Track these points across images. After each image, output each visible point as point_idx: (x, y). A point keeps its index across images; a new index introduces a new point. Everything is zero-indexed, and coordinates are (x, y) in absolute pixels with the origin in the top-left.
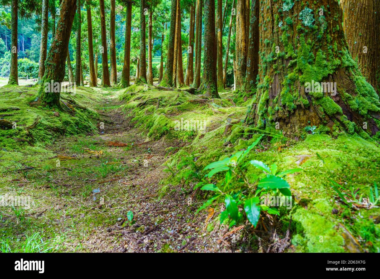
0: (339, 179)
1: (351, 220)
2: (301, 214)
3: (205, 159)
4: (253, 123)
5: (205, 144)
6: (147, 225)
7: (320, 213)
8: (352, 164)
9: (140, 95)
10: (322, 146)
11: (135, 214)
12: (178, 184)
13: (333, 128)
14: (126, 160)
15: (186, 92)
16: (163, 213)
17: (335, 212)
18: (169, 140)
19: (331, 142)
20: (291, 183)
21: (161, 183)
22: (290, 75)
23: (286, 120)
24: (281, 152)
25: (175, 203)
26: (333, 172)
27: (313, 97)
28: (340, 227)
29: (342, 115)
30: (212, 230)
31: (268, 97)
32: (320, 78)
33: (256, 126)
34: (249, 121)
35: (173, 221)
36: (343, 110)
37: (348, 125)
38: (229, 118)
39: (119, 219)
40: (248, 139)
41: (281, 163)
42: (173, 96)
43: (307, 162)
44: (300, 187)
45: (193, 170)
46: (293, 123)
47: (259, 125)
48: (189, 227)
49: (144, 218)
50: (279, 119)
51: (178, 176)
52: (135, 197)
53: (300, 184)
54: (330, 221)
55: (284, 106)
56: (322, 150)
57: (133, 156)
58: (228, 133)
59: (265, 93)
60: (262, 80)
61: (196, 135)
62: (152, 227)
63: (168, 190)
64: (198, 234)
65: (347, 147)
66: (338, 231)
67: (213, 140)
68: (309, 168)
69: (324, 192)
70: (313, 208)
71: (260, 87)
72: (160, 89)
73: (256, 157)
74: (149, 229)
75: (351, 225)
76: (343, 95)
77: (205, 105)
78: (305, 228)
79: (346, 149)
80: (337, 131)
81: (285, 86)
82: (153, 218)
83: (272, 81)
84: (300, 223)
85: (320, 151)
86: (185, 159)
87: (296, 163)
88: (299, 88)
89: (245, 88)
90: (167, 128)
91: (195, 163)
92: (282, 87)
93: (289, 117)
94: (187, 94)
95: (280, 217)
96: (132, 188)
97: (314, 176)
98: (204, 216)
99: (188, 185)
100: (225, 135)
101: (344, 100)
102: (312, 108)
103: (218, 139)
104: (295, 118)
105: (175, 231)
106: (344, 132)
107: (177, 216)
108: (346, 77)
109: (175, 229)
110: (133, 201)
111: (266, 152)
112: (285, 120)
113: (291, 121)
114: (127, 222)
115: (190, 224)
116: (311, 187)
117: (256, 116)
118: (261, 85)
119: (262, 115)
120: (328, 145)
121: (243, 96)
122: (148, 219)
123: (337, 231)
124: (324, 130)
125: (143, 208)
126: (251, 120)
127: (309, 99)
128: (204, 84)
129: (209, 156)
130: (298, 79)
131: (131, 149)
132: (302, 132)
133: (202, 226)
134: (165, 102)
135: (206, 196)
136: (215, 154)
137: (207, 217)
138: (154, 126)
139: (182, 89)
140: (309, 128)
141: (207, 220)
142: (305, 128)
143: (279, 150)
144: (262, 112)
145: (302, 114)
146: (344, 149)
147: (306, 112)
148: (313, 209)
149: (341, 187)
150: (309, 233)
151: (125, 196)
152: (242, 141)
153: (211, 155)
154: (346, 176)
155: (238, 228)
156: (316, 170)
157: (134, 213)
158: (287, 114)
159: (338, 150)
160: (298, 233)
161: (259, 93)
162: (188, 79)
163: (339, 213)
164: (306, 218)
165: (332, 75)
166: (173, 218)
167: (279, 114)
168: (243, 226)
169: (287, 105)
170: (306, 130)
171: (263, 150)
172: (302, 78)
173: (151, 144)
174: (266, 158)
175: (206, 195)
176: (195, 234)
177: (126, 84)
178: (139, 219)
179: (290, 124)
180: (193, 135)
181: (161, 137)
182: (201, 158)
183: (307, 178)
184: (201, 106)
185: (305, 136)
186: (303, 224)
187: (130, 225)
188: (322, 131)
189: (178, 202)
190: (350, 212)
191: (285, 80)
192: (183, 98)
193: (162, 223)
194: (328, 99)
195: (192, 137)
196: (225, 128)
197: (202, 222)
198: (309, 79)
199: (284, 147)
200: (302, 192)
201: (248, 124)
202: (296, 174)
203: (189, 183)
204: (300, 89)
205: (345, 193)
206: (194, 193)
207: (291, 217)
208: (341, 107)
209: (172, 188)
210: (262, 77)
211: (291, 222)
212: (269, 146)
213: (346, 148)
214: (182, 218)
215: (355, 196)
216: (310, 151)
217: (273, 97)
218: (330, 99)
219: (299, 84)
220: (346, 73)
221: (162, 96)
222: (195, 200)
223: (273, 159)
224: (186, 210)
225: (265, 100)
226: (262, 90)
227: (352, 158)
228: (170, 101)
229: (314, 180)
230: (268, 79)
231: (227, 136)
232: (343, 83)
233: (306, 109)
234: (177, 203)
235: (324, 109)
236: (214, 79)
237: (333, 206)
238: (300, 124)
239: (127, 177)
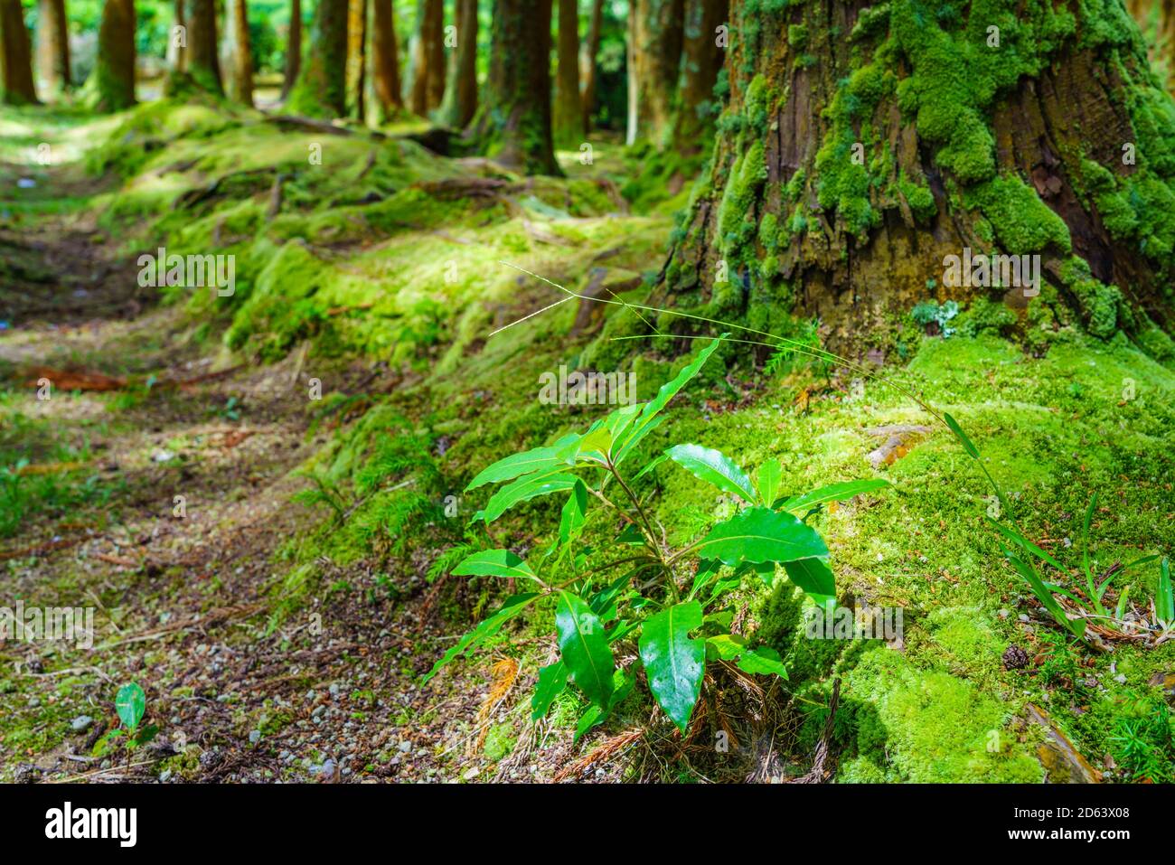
0: (1042, 525)
1: (1079, 690)
2: (877, 673)
3: (482, 442)
4: (694, 288)
5: (484, 378)
6: (211, 745)
7: (956, 664)
8: (1097, 462)
9: (188, 149)
10: (980, 390)
11: (156, 696)
12: (361, 557)
13: (1029, 311)
14: (119, 451)
15: (407, 145)
16: (287, 688)
17: (1017, 662)
18: (327, 363)
19: (1018, 370)
20: (844, 542)
21: (285, 556)
22: (859, 75)
23: (836, 276)
24: (808, 412)
25: (345, 642)
26: (1017, 496)
27: (953, 175)
28: (1032, 721)
29: (1069, 256)
30: (507, 751)
31: (762, 173)
32: (986, 94)
33: (706, 301)
34: (676, 278)
35: (333, 719)
36: (1073, 235)
37: (1092, 300)
38: (597, 266)
39: (78, 723)
40: (671, 358)
41: (804, 460)
42: (347, 163)
43: (913, 458)
44: (880, 558)
45: (428, 492)
46: (866, 290)
47: (719, 298)
48: (405, 746)
49: (201, 712)
50: (805, 271)
51: (362, 521)
52: (158, 620)
53: (880, 549)
54: (993, 697)
55: (830, 214)
56: (979, 406)
57: (156, 437)
58: (591, 330)
59: (751, 153)
60: (738, 93)
61: (450, 342)
62: (235, 753)
63: (315, 582)
64: (443, 771)
65: (1082, 392)
66: (1024, 737)
67: (523, 360)
68: (923, 479)
69: (976, 582)
70: (929, 644)
71: (730, 126)
72: (285, 125)
73: (702, 433)
74: (222, 760)
75: (1076, 711)
76: (1077, 168)
77: (494, 204)
78: (891, 729)
79: (1078, 402)
80: (1045, 325)
81: (836, 125)
82: (240, 710)
83: (781, 101)
84: (872, 711)
85: (966, 411)
86: (395, 445)
87: (867, 458)
88: (894, 133)
89: (677, 132)
90: (318, 309)
91: (437, 461)
92: (823, 126)
93: (848, 265)
94: (412, 153)
95: (793, 687)
96: (144, 578)
97: (939, 514)
98: (472, 695)
99: (407, 559)
100: (575, 340)
101: (1082, 191)
102: (945, 225)
103: (544, 358)
104: (874, 265)
105: (341, 764)
106: (1072, 329)
107: (353, 697)
108: (1095, 89)
109: (339, 758)
110: (148, 637)
111: (747, 412)
112: (830, 273)
113: (857, 278)
114: (115, 734)
115: (411, 729)
116: (924, 558)
117: (710, 254)
118: (735, 118)
119: (735, 253)
120: (1003, 385)
121: (668, 171)
122: (220, 712)
123: (1018, 740)
124: (990, 321)
125: (194, 670)
126: (686, 273)
127: (937, 183)
128: (491, 110)
129: (501, 430)
130: (891, 93)
131: (146, 405)
132: (901, 330)
133: (464, 735)
134: (312, 186)
135: (485, 607)
136: (528, 422)
137: (484, 696)
138: (256, 298)
139: (394, 130)
140: (931, 309)
141: (484, 708)
142: (915, 312)
143: (802, 405)
144: (736, 241)
145: (901, 252)
146: (1068, 401)
147: (921, 241)
148: (927, 652)
149: (1045, 557)
150: (908, 749)
151: (108, 615)
152: (645, 364)
153: (510, 426)
154: (1071, 514)
155: (619, 738)
156: (949, 488)
157: (153, 693)
158: (841, 252)
159: (1043, 404)
160: (862, 750)
161: (725, 153)
162: (421, 88)
163: (1032, 666)
164: (896, 688)
165: (1038, 82)
166: (334, 708)
167: (807, 246)
168: (637, 731)
169: (841, 208)
170: (917, 320)
171: (732, 405)
172: (910, 89)
173: (243, 381)
174: (743, 436)
175: (482, 601)
176: (432, 771)
177: (120, 93)
178: (174, 720)
179: (851, 294)
180: (436, 342)
181: (288, 347)
182: (464, 440)
183: (909, 522)
184: (476, 211)
185: (910, 346)
186: (882, 712)
187: (131, 745)
188: (985, 326)
189: (361, 638)
190: (1078, 658)
191: (836, 96)
192: (393, 170)
193: (285, 733)
194: (1015, 187)
195: (433, 350)
196: (579, 311)
197: (462, 719)
198: (938, 96)
199: (825, 389)
200: (887, 580)
201: (672, 291)
202: (866, 504)
203: (409, 550)
204: (900, 137)
205: (1059, 583)
206: (430, 594)
207: (838, 683)
208: (1068, 220)
209: (335, 577)
210: (739, 82)
211: (834, 708)
212: (762, 389)
213: (1078, 397)
214: (375, 707)
215: (1097, 595)
216: (927, 409)
217: (784, 173)
218: (1025, 187)
219: (893, 116)
220: (1097, 74)
221: (296, 159)
222: (436, 625)
223: (775, 444)
224: (393, 671)
225: (750, 187)
226: (739, 139)
227: (1097, 439)
228: (334, 183)
229: (937, 529)
230: (763, 91)
231: (582, 345)
232: (1081, 118)
233: (920, 226)
234: (354, 639)
235: (995, 231)
236: (539, 88)
237: (1011, 638)
238: (892, 294)
239: (122, 531)
